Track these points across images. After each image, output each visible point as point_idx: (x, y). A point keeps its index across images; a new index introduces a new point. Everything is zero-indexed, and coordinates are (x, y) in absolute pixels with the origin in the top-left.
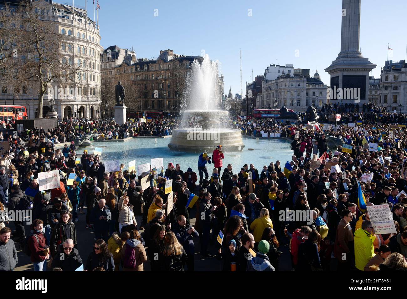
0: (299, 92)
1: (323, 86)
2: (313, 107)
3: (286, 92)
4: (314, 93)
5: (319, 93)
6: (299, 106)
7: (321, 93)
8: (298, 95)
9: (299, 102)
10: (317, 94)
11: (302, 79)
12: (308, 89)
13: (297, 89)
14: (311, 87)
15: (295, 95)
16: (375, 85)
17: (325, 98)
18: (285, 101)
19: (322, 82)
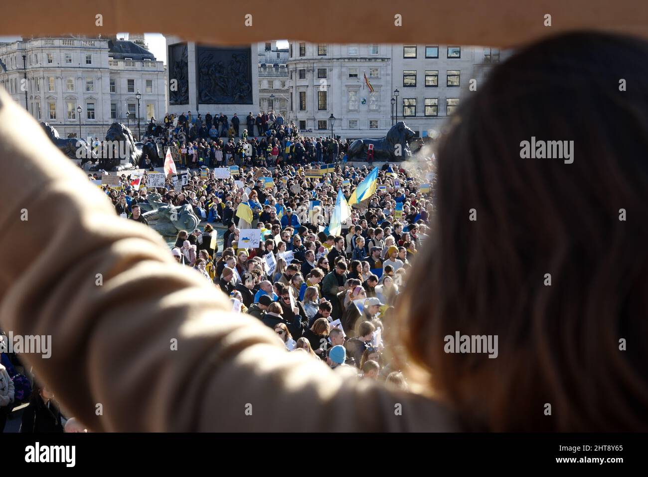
0: (89, 80)
1: (155, 66)
2: (123, 126)
3: (52, 79)
4: (131, 82)
5: (145, 83)
6: (93, 117)
7: (149, 83)
8: (88, 89)
9: (91, 107)
10: (139, 86)
11: (97, 44)
12: (112, 72)
13: (83, 71)
14: (121, 65)
15: (80, 86)
16: (280, 65)
17: (160, 98)
18: (52, 106)
19: (149, 53)
